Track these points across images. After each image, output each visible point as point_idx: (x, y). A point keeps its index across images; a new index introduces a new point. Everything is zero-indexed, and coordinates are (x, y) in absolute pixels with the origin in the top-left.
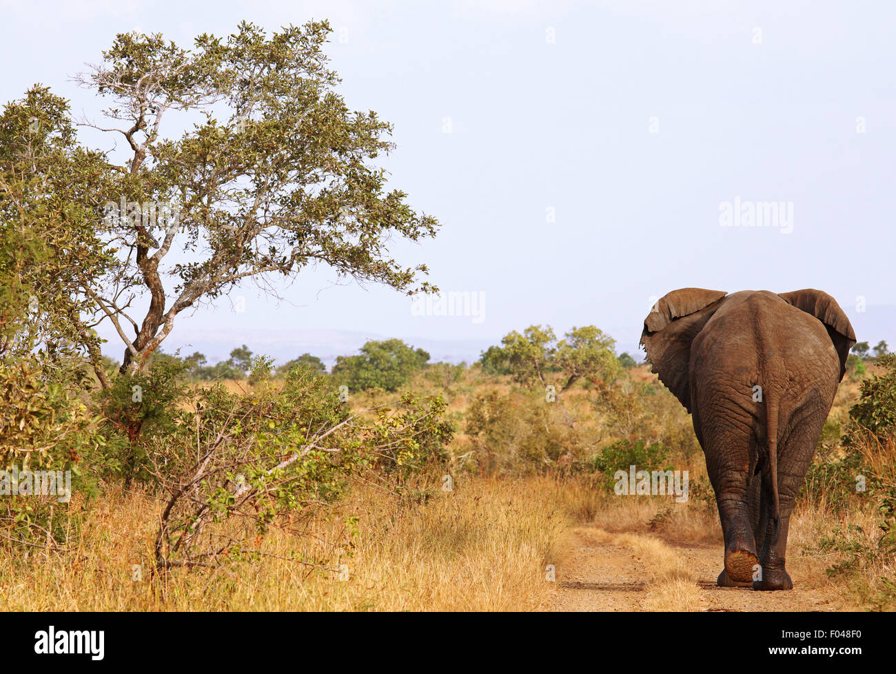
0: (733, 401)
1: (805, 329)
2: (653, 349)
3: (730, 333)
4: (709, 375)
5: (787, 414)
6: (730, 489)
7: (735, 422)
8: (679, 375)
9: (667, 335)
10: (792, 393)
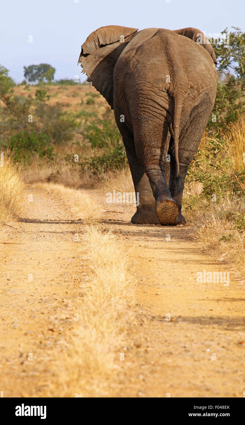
0: (153, 100)
1: (198, 53)
2: (88, 66)
3: (149, 56)
4: (136, 85)
5: (189, 110)
6: (153, 161)
7: (155, 114)
8: (106, 83)
9: (97, 57)
10: (192, 96)
